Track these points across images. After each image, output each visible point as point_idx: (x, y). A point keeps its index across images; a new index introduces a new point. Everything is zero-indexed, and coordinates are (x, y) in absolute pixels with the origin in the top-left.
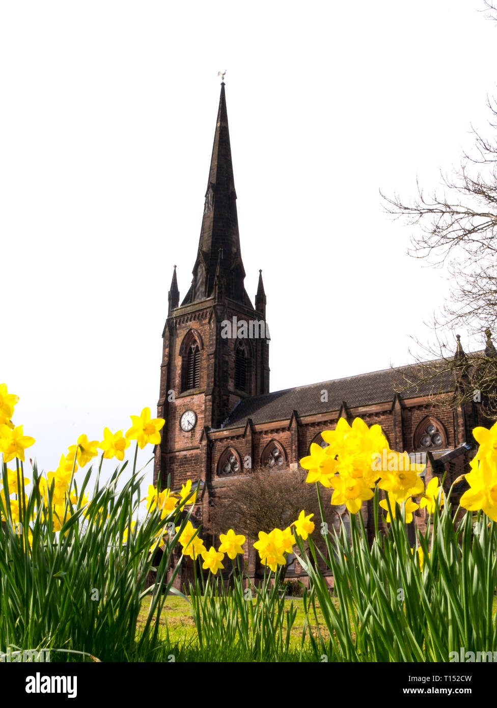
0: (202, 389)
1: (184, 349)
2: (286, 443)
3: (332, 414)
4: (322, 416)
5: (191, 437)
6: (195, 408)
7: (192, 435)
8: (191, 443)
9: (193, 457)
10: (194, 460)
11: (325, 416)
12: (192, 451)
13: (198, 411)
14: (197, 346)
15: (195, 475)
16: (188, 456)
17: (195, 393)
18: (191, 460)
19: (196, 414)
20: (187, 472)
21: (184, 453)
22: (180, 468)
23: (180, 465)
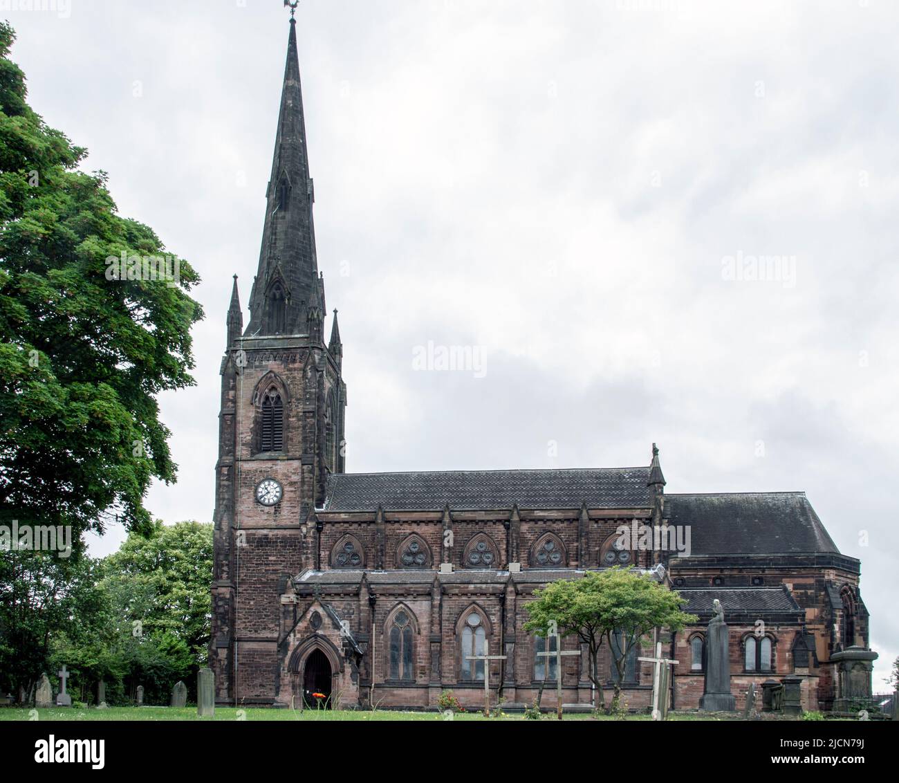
0: (290, 454)
1: (258, 396)
2: (432, 538)
3: (500, 514)
4: (486, 514)
5: (275, 513)
6: (280, 477)
7: (275, 511)
8: (275, 520)
9: (279, 538)
10: (281, 542)
11: (490, 514)
12: (276, 532)
13: (284, 482)
14: (278, 397)
15: (284, 561)
16: (270, 536)
17: (280, 458)
18: (276, 542)
19: (281, 485)
20: (270, 556)
21: (265, 532)
22: (258, 549)
23: (257, 546)
